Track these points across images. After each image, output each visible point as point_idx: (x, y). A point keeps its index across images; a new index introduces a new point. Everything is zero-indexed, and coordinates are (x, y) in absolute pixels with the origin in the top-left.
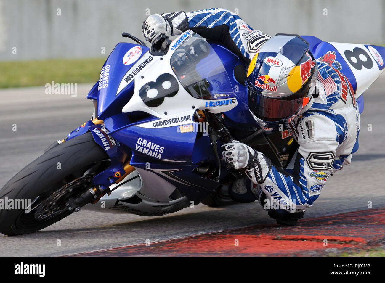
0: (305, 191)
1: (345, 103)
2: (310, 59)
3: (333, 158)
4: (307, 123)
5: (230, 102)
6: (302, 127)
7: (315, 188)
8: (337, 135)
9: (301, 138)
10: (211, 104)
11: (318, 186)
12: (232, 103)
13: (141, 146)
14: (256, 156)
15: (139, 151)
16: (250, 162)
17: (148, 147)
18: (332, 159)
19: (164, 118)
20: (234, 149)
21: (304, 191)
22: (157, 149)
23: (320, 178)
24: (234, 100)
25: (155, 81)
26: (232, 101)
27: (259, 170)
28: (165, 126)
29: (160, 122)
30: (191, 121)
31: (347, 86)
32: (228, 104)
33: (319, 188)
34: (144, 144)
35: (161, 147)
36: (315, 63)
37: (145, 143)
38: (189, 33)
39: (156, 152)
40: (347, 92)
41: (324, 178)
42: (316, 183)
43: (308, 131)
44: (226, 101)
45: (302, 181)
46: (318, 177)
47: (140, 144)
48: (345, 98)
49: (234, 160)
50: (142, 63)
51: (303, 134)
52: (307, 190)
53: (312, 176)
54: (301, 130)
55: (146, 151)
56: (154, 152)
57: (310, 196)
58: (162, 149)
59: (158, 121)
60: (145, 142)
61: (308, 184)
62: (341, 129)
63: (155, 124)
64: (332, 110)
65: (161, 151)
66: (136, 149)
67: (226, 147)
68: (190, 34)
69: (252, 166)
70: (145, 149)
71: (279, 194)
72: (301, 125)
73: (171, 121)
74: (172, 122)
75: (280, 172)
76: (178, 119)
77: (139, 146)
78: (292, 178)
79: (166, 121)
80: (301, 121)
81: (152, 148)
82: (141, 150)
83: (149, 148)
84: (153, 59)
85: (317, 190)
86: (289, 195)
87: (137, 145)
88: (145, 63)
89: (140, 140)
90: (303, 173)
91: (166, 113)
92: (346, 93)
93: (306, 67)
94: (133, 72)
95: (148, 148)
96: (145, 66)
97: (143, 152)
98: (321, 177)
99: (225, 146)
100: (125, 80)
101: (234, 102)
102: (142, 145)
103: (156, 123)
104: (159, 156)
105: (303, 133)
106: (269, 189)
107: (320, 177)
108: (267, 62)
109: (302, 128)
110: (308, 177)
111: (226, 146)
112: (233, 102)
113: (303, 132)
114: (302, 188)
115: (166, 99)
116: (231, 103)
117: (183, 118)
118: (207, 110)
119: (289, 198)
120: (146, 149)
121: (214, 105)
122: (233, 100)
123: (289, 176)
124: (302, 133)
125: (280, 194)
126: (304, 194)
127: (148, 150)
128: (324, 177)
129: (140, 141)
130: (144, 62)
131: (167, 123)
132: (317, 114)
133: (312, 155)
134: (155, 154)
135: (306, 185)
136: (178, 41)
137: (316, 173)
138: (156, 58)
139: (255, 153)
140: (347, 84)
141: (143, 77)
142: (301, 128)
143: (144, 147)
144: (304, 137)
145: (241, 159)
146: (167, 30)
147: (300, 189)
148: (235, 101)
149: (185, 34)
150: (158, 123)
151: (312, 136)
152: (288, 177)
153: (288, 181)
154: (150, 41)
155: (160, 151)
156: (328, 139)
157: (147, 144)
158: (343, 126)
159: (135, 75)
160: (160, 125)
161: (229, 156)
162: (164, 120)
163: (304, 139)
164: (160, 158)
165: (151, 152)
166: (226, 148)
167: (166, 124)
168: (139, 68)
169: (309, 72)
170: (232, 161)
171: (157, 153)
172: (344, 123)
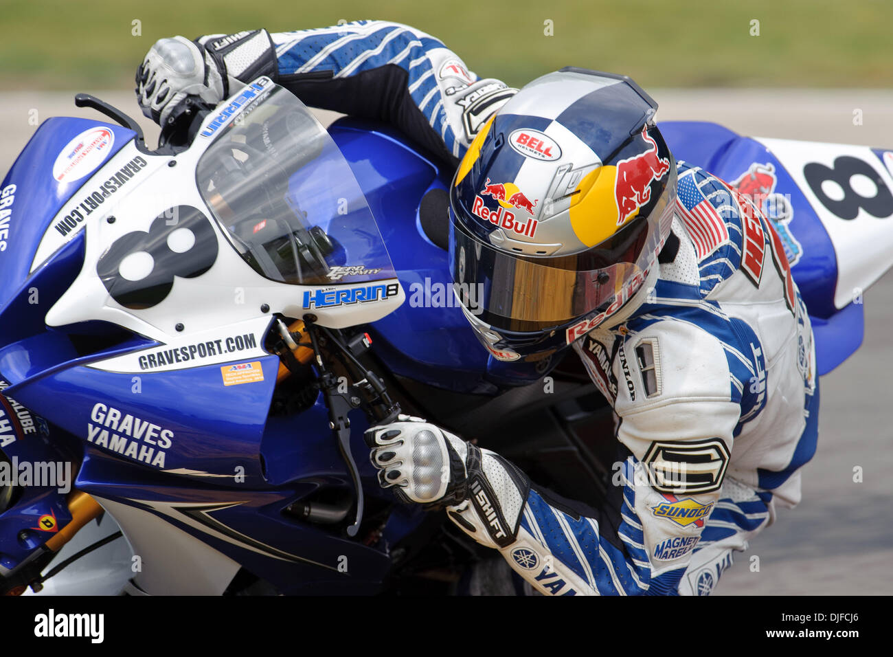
0: (638, 563)
1: (757, 286)
2: (653, 150)
3: (722, 458)
4: (640, 351)
5: (380, 292)
6: (625, 362)
7: (669, 550)
8: (732, 383)
9: (625, 396)
10: (320, 300)
11: (678, 543)
12: (388, 295)
13: (103, 427)
14: (474, 463)
15: (98, 442)
16: (455, 481)
17: (125, 430)
18: (721, 462)
19: (174, 341)
20: (402, 442)
21: (635, 560)
22: (152, 438)
23: (685, 520)
24: (395, 287)
25: (147, 230)
26: (388, 290)
27: (489, 504)
28: (175, 366)
29: (160, 354)
30: (258, 351)
31: (765, 236)
32: (375, 298)
33: (682, 547)
34: (112, 422)
35: (162, 429)
36: (667, 167)
37: (113, 419)
38: (260, 86)
39: (149, 446)
40: (763, 252)
41: (695, 519)
42: (672, 535)
43: (644, 374)
44: (369, 288)
45: (630, 532)
46: (678, 515)
47: (100, 421)
48: (757, 270)
49: (403, 476)
50: (113, 178)
51: (631, 386)
52: (645, 559)
53: (659, 513)
54: (623, 371)
55: (118, 444)
56: (144, 448)
57: (654, 575)
58: (167, 435)
59: (155, 351)
60: (115, 415)
61: (648, 540)
62: (745, 364)
63: (145, 359)
64: (715, 303)
65: (164, 443)
66: (90, 439)
67: (378, 435)
68: (263, 90)
69: (462, 493)
70: (115, 437)
71: (557, 572)
72: (623, 358)
73: (195, 352)
74: (196, 355)
75: (555, 507)
76: (215, 345)
77: (98, 429)
78: (594, 524)
79: (179, 352)
80: (622, 344)
81: (137, 435)
82: (103, 439)
83: (128, 433)
84: (146, 163)
85: (675, 554)
86: (587, 573)
87: (90, 426)
88: (121, 177)
89: (100, 410)
90: (633, 506)
91: (180, 328)
92: (759, 256)
93: (637, 173)
94: (82, 205)
95: (123, 434)
96: (120, 185)
97: (111, 448)
98: (689, 516)
99: (374, 432)
100: (56, 227)
101: (394, 292)
102: (107, 424)
103: (149, 356)
104: (160, 460)
105: (630, 382)
106: (525, 559)
107: (683, 516)
108: (516, 144)
109: (627, 367)
110: (645, 516)
111: (377, 430)
112: (390, 293)
113: (630, 379)
114: (628, 553)
115: (179, 283)
116: (383, 296)
117: (232, 342)
118: (309, 319)
119: (588, 583)
120: (120, 438)
121: (330, 301)
122: (390, 288)
123: (584, 516)
124: (626, 382)
125: (561, 571)
126: (637, 569)
127: (124, 440)
128: (697, 516)
129: (100, 414)
130: (118, 174)
131: (183, 358)
132: (668, 320)
133: (659, 449)
134: (147, 452)
135: (642, 542)
136: (227, 111)
137: (671, 506)
138: (157, 163)
139: (470, 452)
140: (765, 230)
141: (111, 220)
142: (624, 368)
143: (112, 432)
144: (632, 394)
145: (424, 471)
146: (206, 83)
147: (619, 554)
148: (396, 290)
149: (250, 89)
150: (154, 358)
151: (656, 390)
152: (580, 520)
153: (580, 533)
154: (155, 116)
155: (160, 443)
156: (706, 397)
157: (120, 422)
158: (750, 356)
159: (89, 212)
160: (162, 362)
161: (386, 463)
162: (172, 348)
163: (633, 399)
164: (162, 465)
165: (134, 445)
166: (378, 440)
167: (178, 361)
168: (101, 192)
169: (645, 192)
170: (398, 481)
171: (152, 450)
172: (752, 345)
